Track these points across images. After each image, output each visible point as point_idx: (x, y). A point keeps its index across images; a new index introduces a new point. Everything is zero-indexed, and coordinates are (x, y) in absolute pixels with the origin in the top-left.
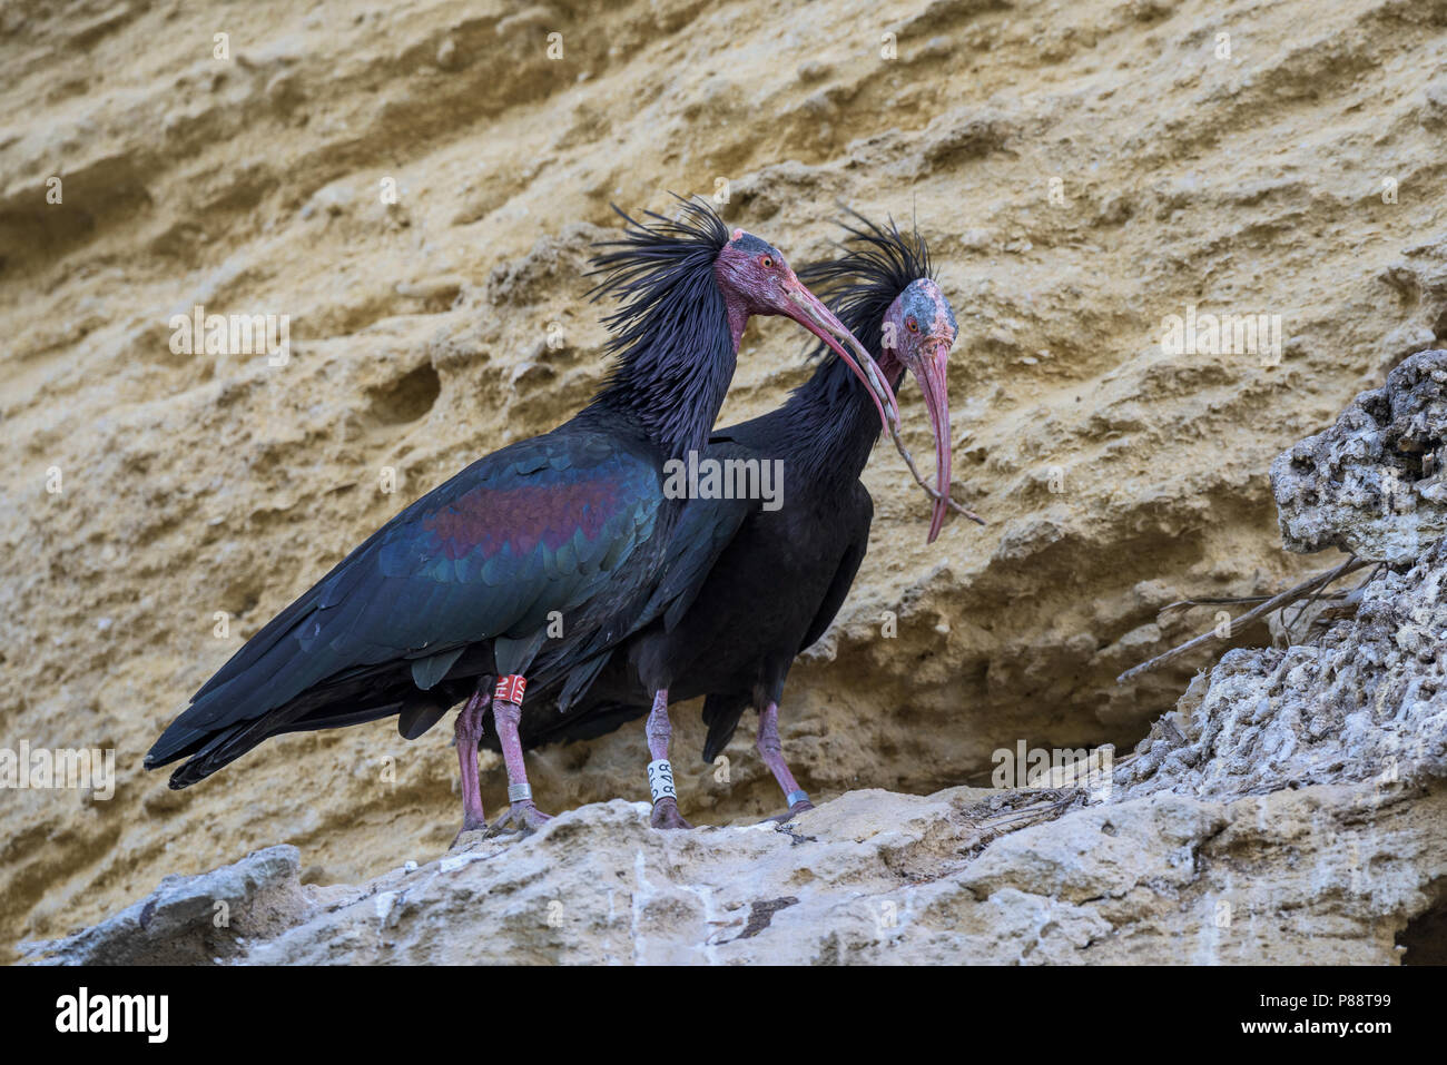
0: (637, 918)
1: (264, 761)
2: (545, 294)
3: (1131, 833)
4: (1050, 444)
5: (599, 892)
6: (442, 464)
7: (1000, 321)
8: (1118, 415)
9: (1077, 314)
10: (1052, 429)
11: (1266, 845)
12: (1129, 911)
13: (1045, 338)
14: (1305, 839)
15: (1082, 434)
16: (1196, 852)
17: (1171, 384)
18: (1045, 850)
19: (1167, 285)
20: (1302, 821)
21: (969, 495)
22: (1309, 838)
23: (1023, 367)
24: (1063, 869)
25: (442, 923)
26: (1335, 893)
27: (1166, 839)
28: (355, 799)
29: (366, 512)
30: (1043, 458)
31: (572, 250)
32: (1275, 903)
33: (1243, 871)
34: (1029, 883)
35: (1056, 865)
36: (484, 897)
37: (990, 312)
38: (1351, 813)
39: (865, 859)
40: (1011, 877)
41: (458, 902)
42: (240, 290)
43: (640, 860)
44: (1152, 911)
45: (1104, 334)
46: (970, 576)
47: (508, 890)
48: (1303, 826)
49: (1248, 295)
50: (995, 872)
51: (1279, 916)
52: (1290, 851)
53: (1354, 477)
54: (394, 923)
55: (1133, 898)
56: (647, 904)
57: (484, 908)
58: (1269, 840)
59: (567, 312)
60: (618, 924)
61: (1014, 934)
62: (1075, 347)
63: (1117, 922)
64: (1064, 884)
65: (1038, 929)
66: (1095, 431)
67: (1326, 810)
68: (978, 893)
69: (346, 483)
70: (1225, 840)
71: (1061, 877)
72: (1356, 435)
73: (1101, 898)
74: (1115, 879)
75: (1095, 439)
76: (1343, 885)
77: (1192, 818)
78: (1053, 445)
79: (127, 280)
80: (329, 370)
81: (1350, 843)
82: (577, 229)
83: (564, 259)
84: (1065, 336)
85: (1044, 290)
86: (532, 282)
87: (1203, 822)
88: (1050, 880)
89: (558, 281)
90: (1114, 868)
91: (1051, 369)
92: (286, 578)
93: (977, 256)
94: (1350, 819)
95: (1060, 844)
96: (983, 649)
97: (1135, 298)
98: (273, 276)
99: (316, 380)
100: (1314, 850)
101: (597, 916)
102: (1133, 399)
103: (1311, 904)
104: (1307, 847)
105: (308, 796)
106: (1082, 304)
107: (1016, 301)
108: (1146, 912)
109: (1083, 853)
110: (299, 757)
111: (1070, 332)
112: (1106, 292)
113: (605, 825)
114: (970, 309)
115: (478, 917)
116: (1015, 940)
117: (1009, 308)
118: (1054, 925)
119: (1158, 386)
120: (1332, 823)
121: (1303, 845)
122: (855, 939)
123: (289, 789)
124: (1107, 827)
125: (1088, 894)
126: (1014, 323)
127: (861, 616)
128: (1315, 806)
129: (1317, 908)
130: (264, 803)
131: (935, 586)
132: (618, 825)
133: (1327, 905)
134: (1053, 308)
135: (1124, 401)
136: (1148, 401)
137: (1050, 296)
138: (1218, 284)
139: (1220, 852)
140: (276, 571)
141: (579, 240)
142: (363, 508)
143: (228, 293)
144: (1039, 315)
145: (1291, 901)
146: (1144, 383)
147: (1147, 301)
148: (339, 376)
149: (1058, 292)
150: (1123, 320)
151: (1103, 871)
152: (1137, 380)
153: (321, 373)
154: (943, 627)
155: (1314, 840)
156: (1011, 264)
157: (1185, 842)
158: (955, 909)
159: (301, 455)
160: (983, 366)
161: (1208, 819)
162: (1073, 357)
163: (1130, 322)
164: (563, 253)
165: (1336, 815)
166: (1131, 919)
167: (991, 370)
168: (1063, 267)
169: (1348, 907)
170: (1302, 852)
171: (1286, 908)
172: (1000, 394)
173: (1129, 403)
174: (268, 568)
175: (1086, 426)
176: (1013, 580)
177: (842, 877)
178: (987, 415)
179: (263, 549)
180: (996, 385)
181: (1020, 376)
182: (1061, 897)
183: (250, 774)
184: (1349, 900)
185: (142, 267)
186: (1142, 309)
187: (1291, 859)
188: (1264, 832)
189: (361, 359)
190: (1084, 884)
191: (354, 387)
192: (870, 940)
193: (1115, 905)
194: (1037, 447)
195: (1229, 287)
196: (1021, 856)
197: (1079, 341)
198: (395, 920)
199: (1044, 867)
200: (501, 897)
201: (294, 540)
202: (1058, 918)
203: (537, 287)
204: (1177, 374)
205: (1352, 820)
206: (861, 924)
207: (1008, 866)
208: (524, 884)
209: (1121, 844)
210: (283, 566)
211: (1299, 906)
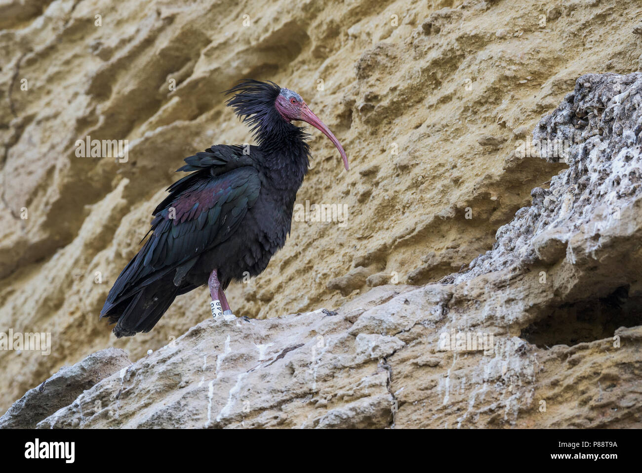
0: (219, 365)
1: (293, 278)
2: (370, 73)
3: (414, 303)
4: (522, 118)
5: (200, 357)
6: (352, 146)
7: (508, 67)
8: (545, 102)
9: (539, 60)
10: (523, 111)
11: (469, 301)
12: (412, 336)
13: (528, 71)
14: (482, 296)
15: (535, 112)
16: (443, 306)
17: (564, 87)
18: (378, 316)
19: (572, 43)
20: (481, 289)
21: (499, 142)
22: (484, 296)
23: (522, 85)
24: (385, 322)
25: (141, 377)
26: (490, 318)
27: (430, 303)
28: (318, 291)
29: (337, 167)
30: (521, 123)
31: (376, 54)
32: (469, 325)
33: (459, 313)
34: (374, 329)
35: (382, 321)
36: (154, 365)
37: (504, 64)
38: (500, 283)
39: (336, 323)
40: (366, 328)
41: (145, 369)
42: (327, 73)
43: (229, 339)
44: (422, 334)
45: (551, 66)
46: (499, 176)
47: (164, 361)
48: (481, 291)
49: (597, 44)
50: (359, 327)
51: (470, 330)
52: (476, 302)
53: (561, 131)
54: (128, 379)
55: (413, 330)
56: (223, 358)
57: (154, 370)
58: (469, 298)
59: (378, 80)
60: (208, 369)
61: (362, 353)
62: (542, 73)
63: (407, 341)
64: (386, 328)
65: (370, 349)
66: (539, 110)
67: (490, 283)
68: (354, 335)
69: (329, 156)
70: (453, 301)
71: (385, 326)
72: (561, 113)
73: (401, 332)
74: (406, 323)
75: (540, 113)
76: (493, 314)
77: (438, 293)
78: (524, 118)
79: (309, 70)
80: (325, 109)
81: (498, 296)
82: (378, 45)
83: (374, 58)
84: (535, 69)
85: (526, 51)
86: (364, 69)
87: (443, 294)
88: (381, 327)
89: (374, 67)
90: (406, 319)
91: (535, 83)
92: (320, 197)
93: (503, 40)
94: (500, 285)
95: (384, 312)
96: (515, 204)
97: (561, 50)
98: (337, 66)
99: (320, 114)
100: (485, 300)
101: (197, 367)
102: (550, 95)
103: (483, 323)
104: (482, 300)
105: (306, 290)
106: (540, 56)
107: (513, 58)
108: (420, 335)
109: (393, 314)
110: (304, 275)
111: (536, 67)
112: (549, 49)
113: (211, 327)
114: (497, 64)
115: (152, 374)
116: (363, 354)
117: (511, 61)
118: (378, 346)
119: (558, 88)
120: (493, 288)
121: (481, 299)
122: (302, 363)
123: (299, 288)
124: (406, 301)
125: (395, 330)
126: (514, 67)
127: (461, 198)
128: (486, 281)
129: (485, 324)
130: (292, 295)
131: (484, 182)
132: (217, 327)
133: (489, 323)
134: (530, 58)
135: (546, 96)
136: (556, 95)
137: (528, 54)
138: (588, 41)
139: (452, 305)
140: (316, 194)
141: (379, 49)
142: (335, 166)
143: (324, 75)
144: (523, 63)
145: (474, 323)
146: (552, 88)
147: (565, 51)
148: (328, 111)
149: (531, 52)
150: (557, 60)
151: (401, 321)
152: (550, 87)
153: (322, 111)
154: (494, 198)
155: (485, 296)
156: (516, 42)
157: (437, 303)
158: (347, 343)
159: (316, 146)
160: (506, 86)
161: (445, 293)
162: (543, 77)
163: (561, 60)
164: (372, 56)
165: (495, 285)
166: (414, 339)
167: (509, 88)
168: (535, 40)
169: (496, 323)
170: (481, 302)
171: (474, 326)
172: (513, 97)
173: (548, 97)
174: (313, 193)
175: (535, 108)
176: (519, 175)
177: (327, 332)
178: (507, 107)
179: (310, 185)
180: (512, 93)
181: (522, 88)
182: (387, 334)
183: (289, 283)
184: (496, 320)
185: (314, 64)
186: (564, 54)
187: (477, 305)
188: (466, 295)
189: (334, 104)
190: (394, 327)
191: (333, 115)
192: (309, 362)
193: (406, 334)
194: (518, 119)
195: (592, 42)
196: (369, 319)
197: (542, 70)
198: (128, 377)
199: (378, 322)
200: (161, 364)
201: (318, 181)
202: (379, 343)
203: (367, 71)
204: (565, 82)
205: (501, 286)
206: (306, 356)
207: (364, 324)
208: (169, 358)
209: (411, 307)
210: (317, 192)
211: (478, 325)
